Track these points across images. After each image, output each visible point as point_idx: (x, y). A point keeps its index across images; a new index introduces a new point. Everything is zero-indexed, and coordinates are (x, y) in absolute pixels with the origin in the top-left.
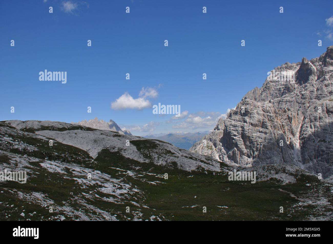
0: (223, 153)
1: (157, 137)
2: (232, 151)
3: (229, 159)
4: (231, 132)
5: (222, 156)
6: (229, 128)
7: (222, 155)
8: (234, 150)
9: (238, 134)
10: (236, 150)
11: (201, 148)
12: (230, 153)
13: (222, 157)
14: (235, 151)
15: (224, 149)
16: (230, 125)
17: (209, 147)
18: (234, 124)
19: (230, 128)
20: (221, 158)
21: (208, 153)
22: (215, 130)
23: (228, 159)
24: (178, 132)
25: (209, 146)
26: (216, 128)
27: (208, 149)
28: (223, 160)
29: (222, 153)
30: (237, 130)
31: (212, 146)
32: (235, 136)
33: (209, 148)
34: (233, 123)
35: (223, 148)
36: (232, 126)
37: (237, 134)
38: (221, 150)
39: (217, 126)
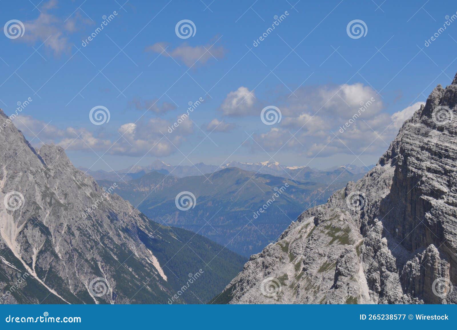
0: (384, 262)
1: (181, 176)
2: (420, 258)
3: (405, 292)
4: (421, 176)
5: (381, 276)
6: (416, 161)
7: (382, 272)
8: (426, 256)
9: (449, 186)
10: (437, 256)
11: (306, 235)
12: (410, 266)
13: (379, 280)
14: (433, 257)
15: (389, 246)
16: (422, 148)
17: (337, 234)
18: (437, 145)
19: (421, 160)
20: (375, 281)
21: (329, 257)
22: (382, 162)
23: (401, 290)
24: (265, 163)
25: (338, 229)
26: (388, 157)
27: (331, 238)
28: (383, 290)
29: (379, 262)
30: (447, 172)
31: (348, 230)
32: (437, 194)
33: (338, 237)
34: (434, 141)
35: (385, 240)
36: (427, 154)
37: (445, 189)
38: (379, 248)
39: (393, 148)
